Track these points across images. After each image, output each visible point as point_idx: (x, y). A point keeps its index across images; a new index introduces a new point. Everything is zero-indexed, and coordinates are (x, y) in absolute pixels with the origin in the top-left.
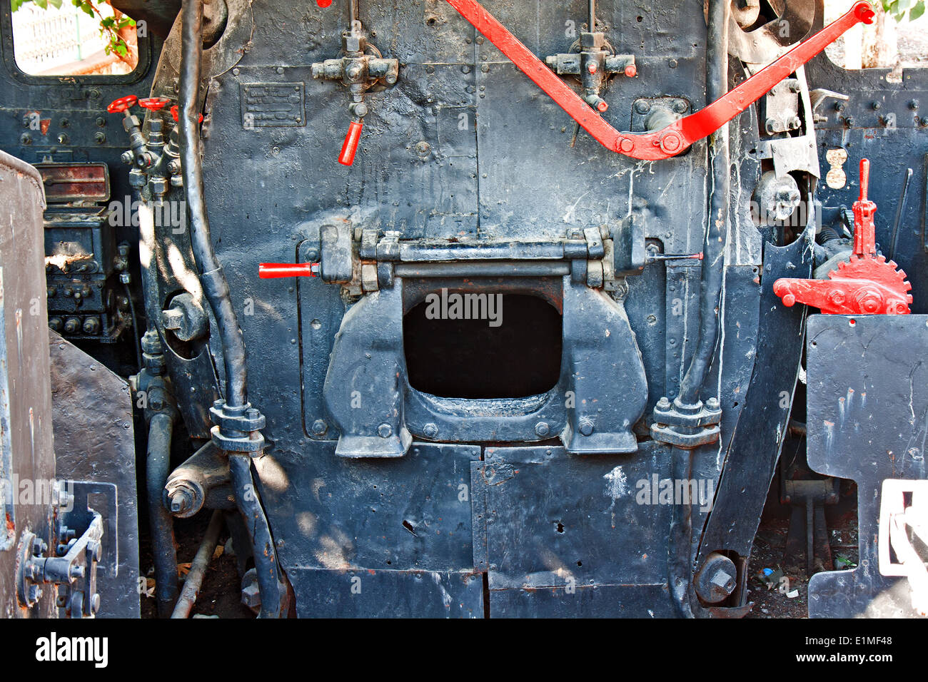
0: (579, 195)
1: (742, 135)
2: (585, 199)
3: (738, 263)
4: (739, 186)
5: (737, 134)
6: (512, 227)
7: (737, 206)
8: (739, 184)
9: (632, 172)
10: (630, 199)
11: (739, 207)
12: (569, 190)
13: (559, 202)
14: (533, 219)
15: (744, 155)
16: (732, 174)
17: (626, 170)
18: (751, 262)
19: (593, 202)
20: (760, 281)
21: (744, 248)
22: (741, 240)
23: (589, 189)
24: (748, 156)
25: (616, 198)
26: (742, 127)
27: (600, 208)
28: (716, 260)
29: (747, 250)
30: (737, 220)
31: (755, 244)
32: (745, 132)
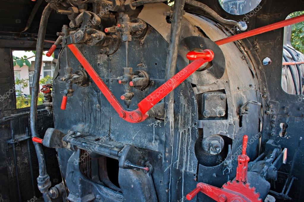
0: (138, 131)
1: (192, 116)
2: (140, 132)
3: (188, 170)
4: (191, 138)
5: (190, 115)
6: (118, 138)
7: (189, 146)
8: (191, 137)
9: (154, 125)
10: (154, 135)
11: (190, 147)
12: (135, 128)
13: (132, 132)
14: (124, 136)
15: (192, 125)
16: (188, 132)
17: (152, 124)
18: (192, 171)
19: (142, 134)
20: (197, 180)
21: (190, 165)
22: (189, 161)
23: (141, 129)
24: (193, 126)
25: (149, 134)
26: (192, 113)
27: (144, 137)
28: (166, 170)
29: (191, 166)
30: (189, 152)
31: (195, 164)
32: (193, 115)
